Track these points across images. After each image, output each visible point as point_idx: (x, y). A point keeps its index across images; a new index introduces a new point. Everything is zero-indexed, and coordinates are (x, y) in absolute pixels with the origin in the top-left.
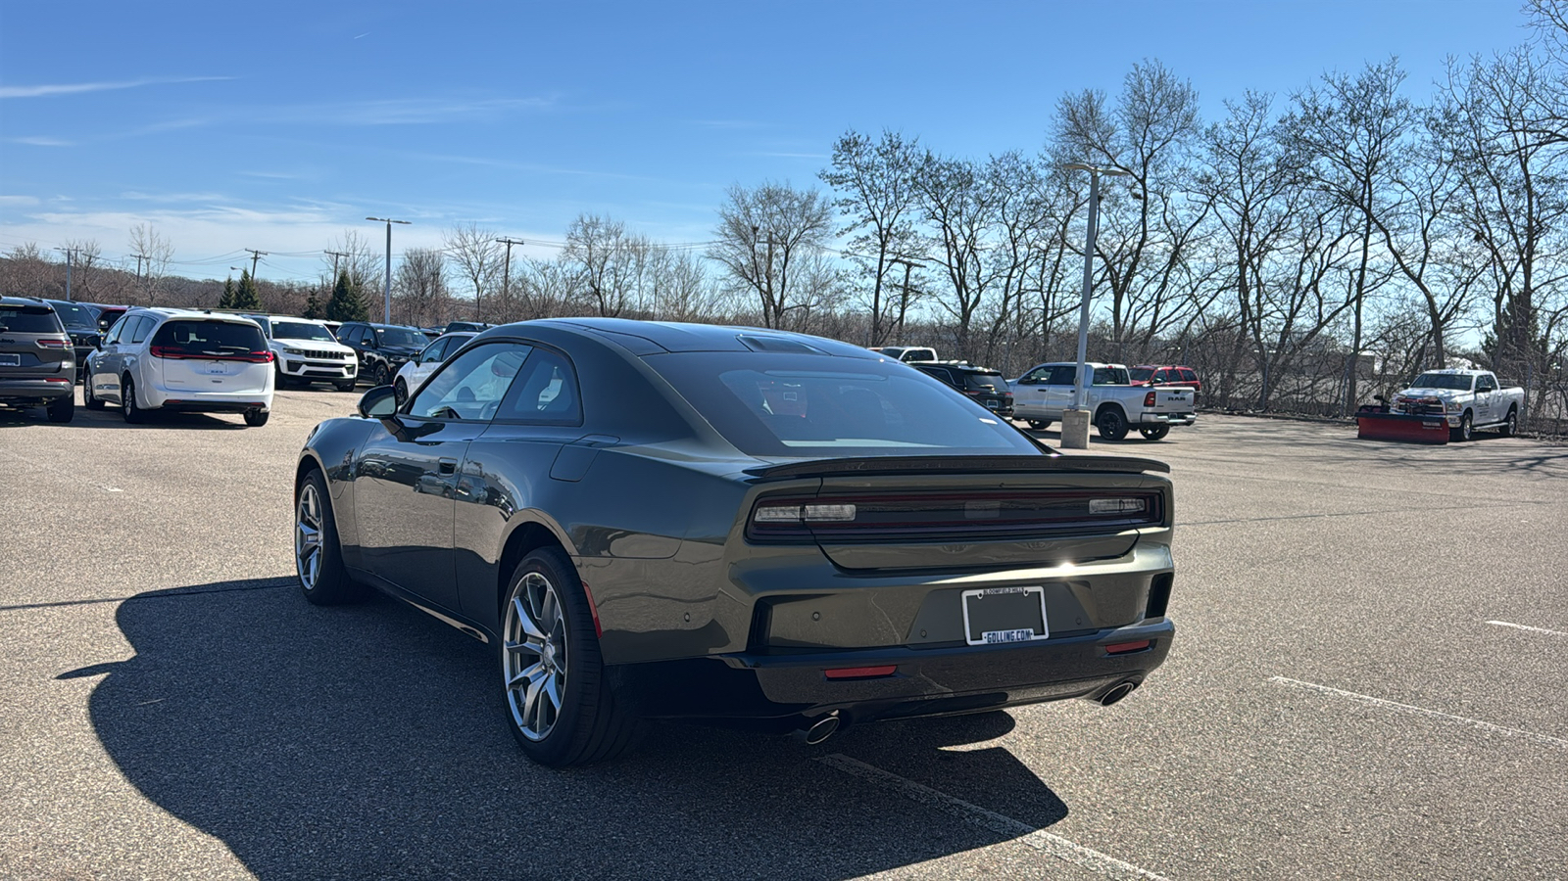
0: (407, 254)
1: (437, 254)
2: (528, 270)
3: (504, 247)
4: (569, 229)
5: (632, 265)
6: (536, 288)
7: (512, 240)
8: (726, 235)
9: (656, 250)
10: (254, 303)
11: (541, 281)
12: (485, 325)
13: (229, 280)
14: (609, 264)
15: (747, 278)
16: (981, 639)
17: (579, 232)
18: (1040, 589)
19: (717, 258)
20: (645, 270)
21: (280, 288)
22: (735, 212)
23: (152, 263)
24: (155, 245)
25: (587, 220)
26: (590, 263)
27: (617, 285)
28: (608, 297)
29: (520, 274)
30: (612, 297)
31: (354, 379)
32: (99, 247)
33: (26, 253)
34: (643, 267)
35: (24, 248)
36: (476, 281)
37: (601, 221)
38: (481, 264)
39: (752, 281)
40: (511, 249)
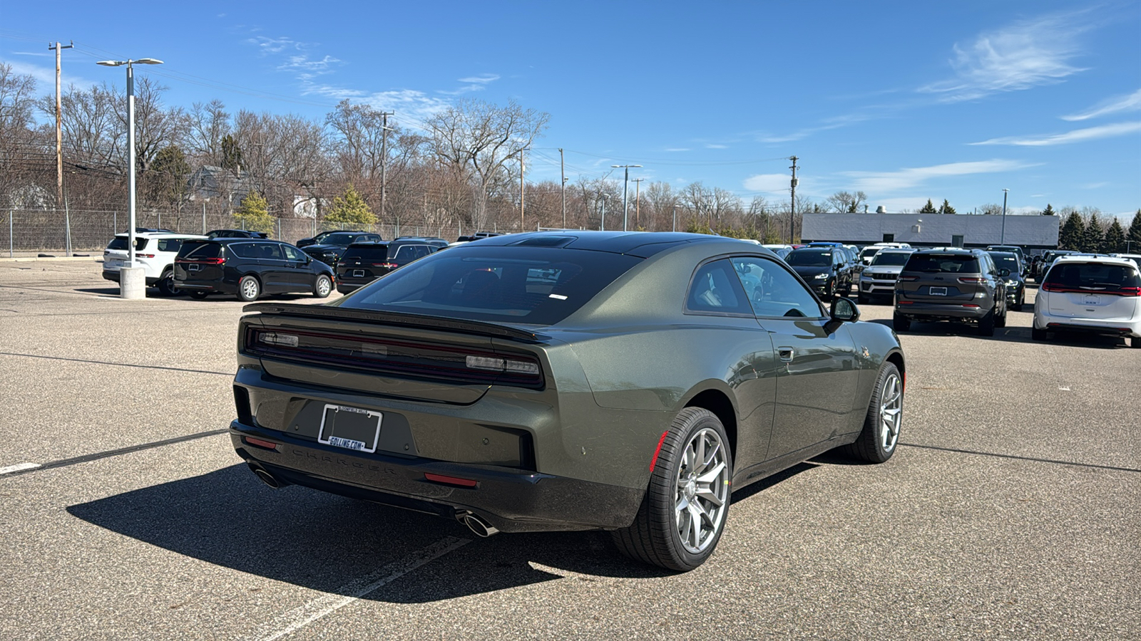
16: (328, 441)
18: (380, 415)
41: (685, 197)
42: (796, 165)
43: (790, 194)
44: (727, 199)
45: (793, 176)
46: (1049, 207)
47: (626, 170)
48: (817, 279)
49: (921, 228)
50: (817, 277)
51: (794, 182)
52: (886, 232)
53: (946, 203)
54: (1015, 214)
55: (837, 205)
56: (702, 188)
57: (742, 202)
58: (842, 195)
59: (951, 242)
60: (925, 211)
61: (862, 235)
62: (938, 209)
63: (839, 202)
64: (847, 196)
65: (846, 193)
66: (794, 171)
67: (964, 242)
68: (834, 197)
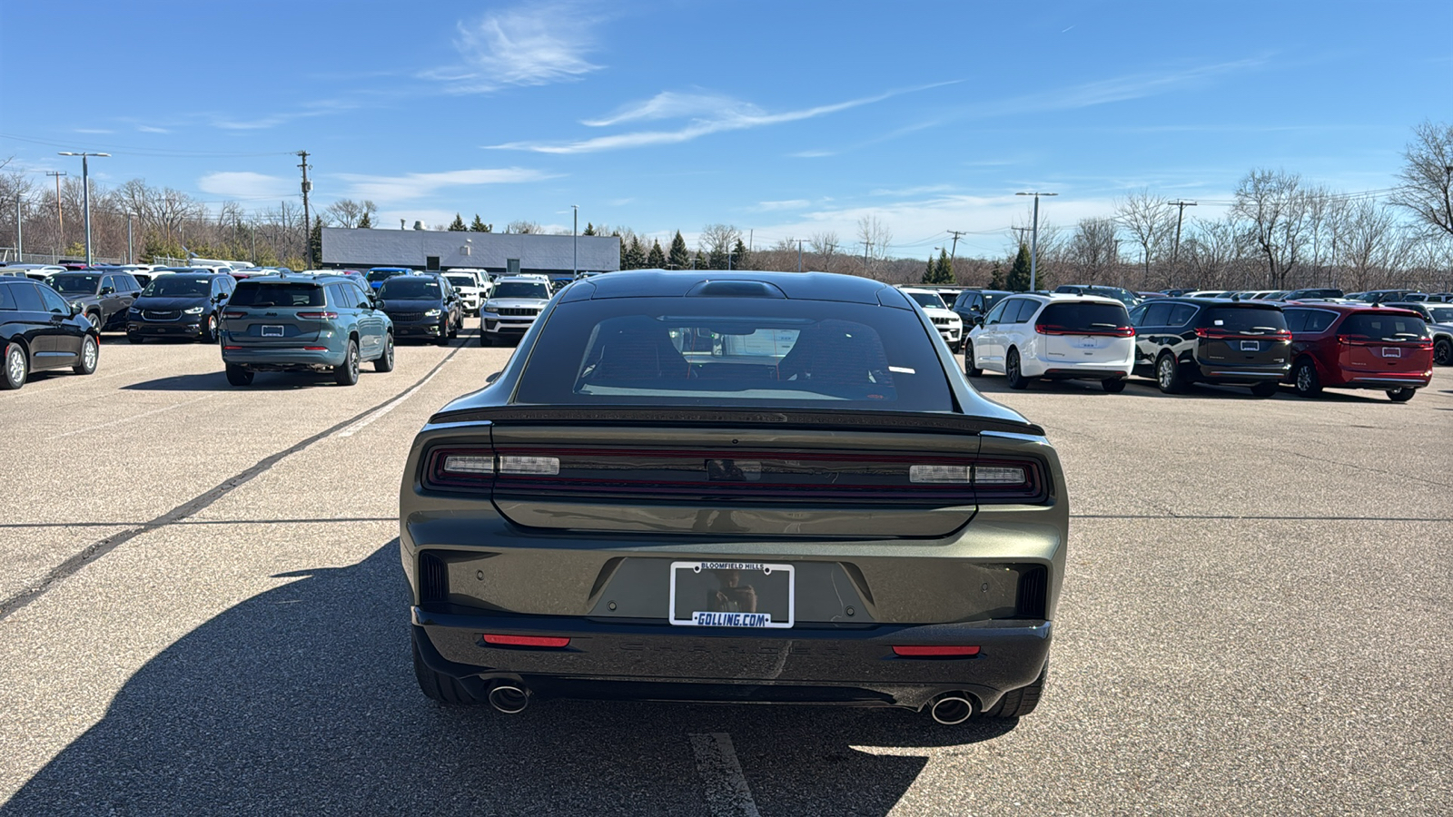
0: (1081, 224)
1: (1110, 222)
2: (1197, 231)
3: (1176, 210)
4: (1238, 185)
5: (1307, 217)
6: (1206, 249)
7: (1185, 202)
8: (1413, 178)
9: (1335, 200)
10: (950, 278)
11: (1211, 242)
12: (1090, 287)
13: (931, 258)
14: (1281, 219)
15: (1439, 223)
16: (691, 619)
17: (1249, 186)
18: (790, 568)
19: (1401, 204)
20: (1322, 222)
21: (972, 262)
22: (1422, 152)
23: (875, 248)
24: (877, 233)
25: (1258, 176)
26: (1259, 220)
27: (1290, 239)
28: (1280, 253)
29: (1189, 236)
30: (1284, 252)
31: (958, 342)
32: (837, 237)
33: (786, 246)
34: (1319, 219)
35: (785, 242)
36: (1145, 245)
37: (1274, 175)
38: (1151, 229)
39: (1445, 226)
40: (1183, 211)
41: (121, 201)
42: (306, 162)
43: (302, 201)
44: (184, 206)
45: (304, 177)
46: (590, 226)
47: (84, 159)
48: (429, 317)
49: (471, 250)
50: (428, 314)
51: (305, 186)
52: (430, 255)
53: (478, 219)
54: (548, 233)
55: (340, 218)
56: (145, 189)
57: (207, 209)
58: (346, 205)
59: (506, 267)
60: (454, 228)
61: (401, 257)
62: (469, 226)
63: (342, 213)
64: (353, 205)
65: (350, 202)
66: (304, 170)
67: (521, 267)
68: (336, 207)
